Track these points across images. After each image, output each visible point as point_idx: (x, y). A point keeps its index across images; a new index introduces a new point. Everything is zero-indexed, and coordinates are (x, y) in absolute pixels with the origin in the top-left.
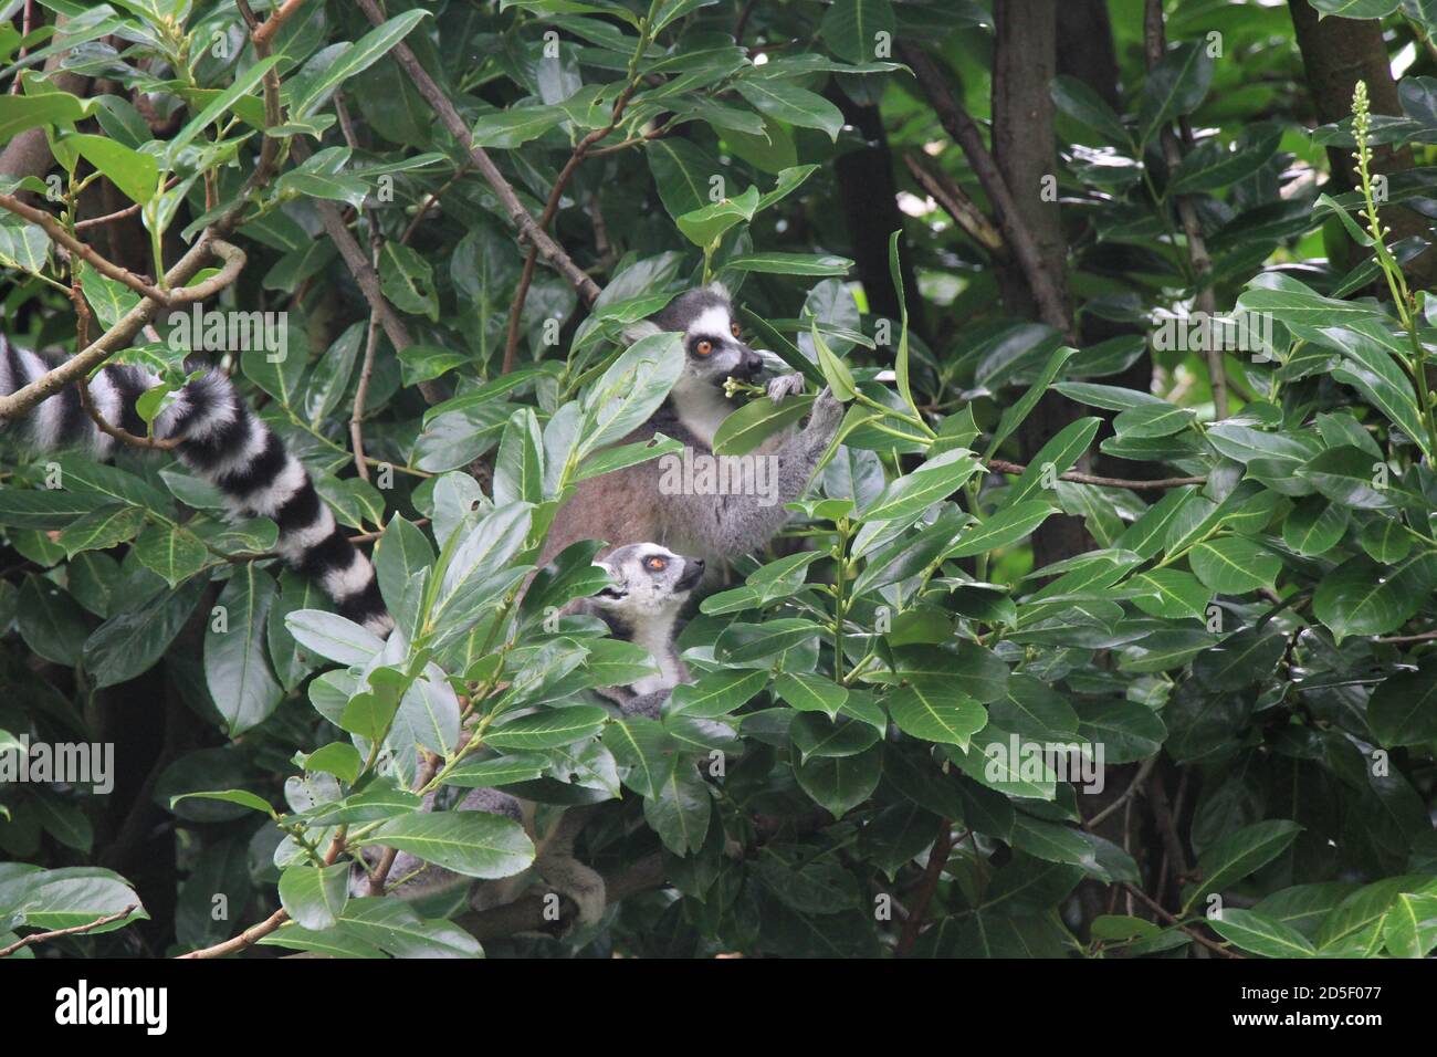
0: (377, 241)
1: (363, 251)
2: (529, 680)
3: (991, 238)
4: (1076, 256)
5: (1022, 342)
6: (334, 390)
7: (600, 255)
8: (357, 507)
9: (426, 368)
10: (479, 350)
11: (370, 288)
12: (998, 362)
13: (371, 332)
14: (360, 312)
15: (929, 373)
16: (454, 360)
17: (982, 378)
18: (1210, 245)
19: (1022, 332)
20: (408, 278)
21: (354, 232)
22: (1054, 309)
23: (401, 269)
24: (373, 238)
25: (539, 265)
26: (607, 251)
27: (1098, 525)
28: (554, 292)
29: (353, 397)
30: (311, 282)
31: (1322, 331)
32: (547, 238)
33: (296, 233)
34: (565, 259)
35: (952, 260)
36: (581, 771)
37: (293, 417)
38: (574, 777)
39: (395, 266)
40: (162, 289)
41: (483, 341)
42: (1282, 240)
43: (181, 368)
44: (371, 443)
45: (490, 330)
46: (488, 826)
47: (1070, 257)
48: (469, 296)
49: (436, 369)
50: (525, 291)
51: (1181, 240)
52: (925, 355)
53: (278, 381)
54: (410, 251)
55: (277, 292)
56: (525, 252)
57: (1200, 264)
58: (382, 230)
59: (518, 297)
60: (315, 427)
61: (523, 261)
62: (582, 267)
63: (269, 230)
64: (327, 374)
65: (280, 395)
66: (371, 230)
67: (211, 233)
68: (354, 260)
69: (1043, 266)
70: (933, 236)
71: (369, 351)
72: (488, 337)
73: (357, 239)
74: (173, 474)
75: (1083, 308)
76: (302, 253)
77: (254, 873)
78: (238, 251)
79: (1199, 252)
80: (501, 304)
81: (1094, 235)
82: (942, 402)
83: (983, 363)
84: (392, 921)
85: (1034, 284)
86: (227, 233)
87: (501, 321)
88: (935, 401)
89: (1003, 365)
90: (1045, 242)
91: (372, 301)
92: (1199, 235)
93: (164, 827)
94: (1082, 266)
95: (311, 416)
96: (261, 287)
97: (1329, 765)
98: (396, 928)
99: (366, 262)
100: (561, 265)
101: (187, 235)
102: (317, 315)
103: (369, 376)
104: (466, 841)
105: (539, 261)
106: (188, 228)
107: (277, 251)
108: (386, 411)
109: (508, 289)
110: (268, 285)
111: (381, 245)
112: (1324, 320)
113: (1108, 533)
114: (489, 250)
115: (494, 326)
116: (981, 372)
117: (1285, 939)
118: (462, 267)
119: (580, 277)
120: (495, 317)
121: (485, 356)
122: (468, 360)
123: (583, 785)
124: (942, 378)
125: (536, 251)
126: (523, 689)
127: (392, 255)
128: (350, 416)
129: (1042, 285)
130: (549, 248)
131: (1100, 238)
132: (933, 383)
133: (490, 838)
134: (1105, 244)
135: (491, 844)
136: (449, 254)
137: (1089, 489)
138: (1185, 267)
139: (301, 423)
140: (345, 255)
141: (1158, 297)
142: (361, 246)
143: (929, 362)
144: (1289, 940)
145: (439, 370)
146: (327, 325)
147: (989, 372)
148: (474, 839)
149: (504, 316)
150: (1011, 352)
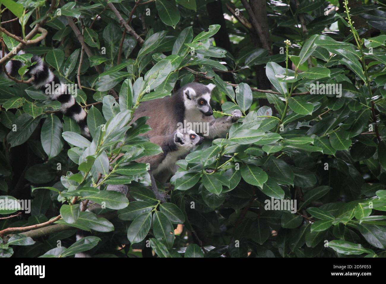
0: (83, 27)
1: (79, 30)
2: (128, 156)
3: (249, 26)
4: (271, 30)
5: (258, 53)
6: (72, 67)
7: (144, 31)
8: (79, 99)
9: (96, 62)
10: (111, 57)
11: (81, 40)
12: (251, 59)
13: (82, 51)
14: (78, 46)
15: (232, 62)
16: (104, 59)
17: (247, 63)
18: (307, 27)
19: (257, 51)
20: (91, 38)
21: (77, 24)
22: (266, 45)
23: (89, 35)
24: (82, 26)
25: (127, 33)
26: (146, 30)
27: (278, 106)
28: (131, 40)
29: (77, 69)
30: (65, 38)
31: (337, 50)
32: (129, 26)
33: (61, 25)
34: (134, 32)
35: (238, 32)
36: (141, 178)
37: (60, 74)
38: (139, 180)
39: (88, 34)
40: (25, 40)
41: (112, 55)
42: (326, 25)
43: (30, 61)
44: (82, 81)
45: (114, 52)
46: (116, 195)
47: (270, 31)
48: (108, 42)
49: (99, 62)
50: (123, 40)
51: (300, 26)
52: (231, 57)
53: (56, 64)
54: (92, 30)
55: (56, 41)
56: (123, 30)
57: (305, 32)
58: (84, 24)
59: (121, 42)
60: (66, 77)
61: (123, 32)
62: (138, 34)
63: (54, 24)
64: (69, 63)
65: (57, 68)
66: (81, 24)
67: (38, 25)
68: (77, 33)
69: (263, 33)
70: (233, 25)
71: (81, 57)
72: (113, 53)
73: (78, 27)
74: (29, 91)
75: (273, 45)
76: (62, 30)
77: (52, 197)
78: (45, 30)
79: (305, 29)
80: (116, 44)
81: (276, 25)
82: (236, 70)
83: (247, 59)
84: (89, 218)
85: (261, 38)
86: (43, 25)
87: (117, 49)
88: (234, 70)
89: (253, 59)
90: (263, 27)
91: (82, 44)
92: (304, 24)
93: (27, 185)
94: (273, 33)
95: (65, 74)
96: (52, 39)
97: (339, 169)
98: (91, 220)
99: (80, 33)
100: (133, 34)
101: (31, 26)
102: (67, 47)
103: (82, 63)
104: (110, 199)
105: (127, 32)
106: (32, 24)
107: (56, 30)
108: (86, 73)
109: (119, 40)
110: (54, 39)
111: (84, 28)
112: (337, 47)
113: (280, 108)
114: (113, 30)
115: (115, 50)
116: (247, 61)
117: (327, 215)
118: (106, 34)
119: (138, 37)
120: (115, 48)
121: (112, 59)
122: (108, 60)
123: (142, 182)
124: (236, 63)
125: (126, 30)
126: (126, 158)
127: (87, 31)
128: (77, 74)
129: (263, 38)
130: (129, 29)
131: (278, 25)
132: (234, 65)
133: (117, 198)
134: (280, 27)
135: (117, 200)
136: (102, 31)
137: (275, 96)
138: (301, 33)
139: (63, 76)
140: (74, 31)
141: (294, 41)
142: (79, 29)
143: (232, 59)
144: (328, 216)
145: (100, 62)
146: (70, 50)
147: (249, 61)
148: (112, 198)
149: (118, 48)
150: (254, 56)
